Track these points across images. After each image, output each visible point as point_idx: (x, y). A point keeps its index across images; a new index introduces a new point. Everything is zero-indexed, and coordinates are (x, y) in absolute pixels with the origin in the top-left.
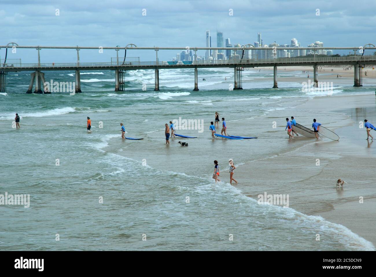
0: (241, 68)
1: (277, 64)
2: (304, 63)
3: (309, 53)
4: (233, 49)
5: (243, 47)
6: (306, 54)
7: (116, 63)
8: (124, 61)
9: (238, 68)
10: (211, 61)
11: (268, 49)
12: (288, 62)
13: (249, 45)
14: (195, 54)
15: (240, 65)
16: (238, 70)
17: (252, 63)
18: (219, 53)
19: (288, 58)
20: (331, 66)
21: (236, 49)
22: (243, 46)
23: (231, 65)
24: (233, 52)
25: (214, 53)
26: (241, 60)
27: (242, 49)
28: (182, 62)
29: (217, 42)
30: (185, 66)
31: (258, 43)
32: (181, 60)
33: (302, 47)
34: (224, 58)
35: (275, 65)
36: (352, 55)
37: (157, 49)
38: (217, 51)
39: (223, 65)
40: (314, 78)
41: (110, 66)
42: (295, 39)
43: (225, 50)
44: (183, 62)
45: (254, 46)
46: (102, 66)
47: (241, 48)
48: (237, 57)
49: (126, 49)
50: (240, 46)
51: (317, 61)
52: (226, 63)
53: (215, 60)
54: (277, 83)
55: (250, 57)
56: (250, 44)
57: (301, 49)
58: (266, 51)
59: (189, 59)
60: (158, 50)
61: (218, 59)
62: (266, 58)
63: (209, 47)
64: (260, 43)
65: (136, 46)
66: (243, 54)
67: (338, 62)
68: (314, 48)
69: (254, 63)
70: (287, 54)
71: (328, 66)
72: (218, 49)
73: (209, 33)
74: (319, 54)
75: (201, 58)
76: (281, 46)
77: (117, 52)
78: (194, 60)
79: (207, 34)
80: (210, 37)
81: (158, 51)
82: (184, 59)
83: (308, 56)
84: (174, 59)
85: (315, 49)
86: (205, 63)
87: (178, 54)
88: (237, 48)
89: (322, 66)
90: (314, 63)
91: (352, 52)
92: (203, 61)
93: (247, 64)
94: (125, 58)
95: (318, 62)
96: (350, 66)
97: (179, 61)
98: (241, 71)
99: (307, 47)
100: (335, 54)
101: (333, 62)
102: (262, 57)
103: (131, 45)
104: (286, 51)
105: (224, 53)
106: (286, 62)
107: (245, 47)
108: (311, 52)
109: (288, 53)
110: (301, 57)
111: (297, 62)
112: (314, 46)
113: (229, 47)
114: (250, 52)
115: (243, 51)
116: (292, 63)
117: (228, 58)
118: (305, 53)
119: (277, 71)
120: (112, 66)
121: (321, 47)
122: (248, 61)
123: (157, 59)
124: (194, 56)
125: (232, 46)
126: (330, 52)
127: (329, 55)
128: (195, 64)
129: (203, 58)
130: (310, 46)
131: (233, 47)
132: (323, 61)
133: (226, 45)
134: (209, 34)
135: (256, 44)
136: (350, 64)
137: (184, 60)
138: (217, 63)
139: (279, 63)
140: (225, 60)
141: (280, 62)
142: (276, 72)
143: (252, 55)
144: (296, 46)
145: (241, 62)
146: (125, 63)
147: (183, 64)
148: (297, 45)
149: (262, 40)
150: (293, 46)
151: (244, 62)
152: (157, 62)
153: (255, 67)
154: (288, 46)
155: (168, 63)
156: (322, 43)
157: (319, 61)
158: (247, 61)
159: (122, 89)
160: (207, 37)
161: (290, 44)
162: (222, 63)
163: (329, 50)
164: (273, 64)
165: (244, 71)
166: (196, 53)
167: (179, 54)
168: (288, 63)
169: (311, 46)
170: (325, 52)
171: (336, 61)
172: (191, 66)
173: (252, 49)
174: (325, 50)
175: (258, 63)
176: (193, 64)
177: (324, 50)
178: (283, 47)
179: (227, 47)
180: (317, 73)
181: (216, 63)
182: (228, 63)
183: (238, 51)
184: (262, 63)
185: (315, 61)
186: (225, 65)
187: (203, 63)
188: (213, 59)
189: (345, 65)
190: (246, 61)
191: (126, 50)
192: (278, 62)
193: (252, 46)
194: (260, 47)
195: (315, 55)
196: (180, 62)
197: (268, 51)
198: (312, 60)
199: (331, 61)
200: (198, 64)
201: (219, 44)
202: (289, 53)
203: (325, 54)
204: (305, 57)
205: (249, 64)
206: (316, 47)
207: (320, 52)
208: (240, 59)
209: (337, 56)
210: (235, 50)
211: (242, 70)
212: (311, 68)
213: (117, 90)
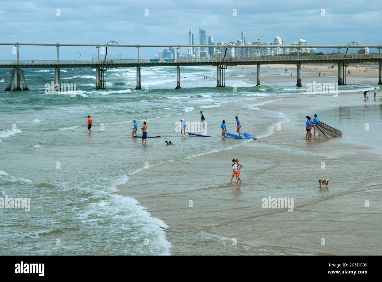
0: (223, 66)
1: (260, 62)
2: (287, 61)
3: (293, 51)
4: (215, 47)
5: (226, 45)
6: (290, 52)
7: (97, 61)
8: (105, 58)
9: (221, 66)
10: (193, 59)
11: (251, 47)
12: (271, 60)
13: (232, 43)
14: (177, 51)
15: (223, 63)
16: (220, 68)
17: (235, 61)
18: (201, 51)
19: (271, 56)
20: (314, 64)
21: (219, 47)
23: (214, 62)
24: (216, 50)
25: (197, 50)
26: (224, 58)
27: (225, 47)
28: (164, 59)
29: (200, 39)
30: (167, 63)
31: (241, 40)
33: (286, 45)
34: (207, 56)
35: (258, 63)
36: (335, 54)
37: (138, 47)
39: (205, 63)
40: (297, 76)
41: (90, 64)
42: (278, 37)
43: (208, 48)
44: (165, 60)
45: (237, 43)
46: (82, 63)
47: (224, 45)
48: (220, 55)
49: (107, 46)
50: (223, 44)
51: (301, 59)
52: (209, 61)
53: (197, 57)
54: (260, 82)
55: (233, 55)
56: (233, 42)
57: (285, 47)
58: (249, 49)
59: (171, 56)
60: (140, 48)
61: (201, 56)
62: (249, 56)
63: (192, 45)
64: (243, 41)
65: (117, 44)
66: (226, 52)
67: (322, 60)
68: (297, 46)
69: (237, 61)
70: (270, 52)
71: (311, 64)
72: (201, 47)
73: (192, 30)
74: (303, 52)
75: (183, 56)
76: (264, 44)
77: (98, 49)
78: (176, 57)
79: (190, 31)
80: (193, 34)
82: (166, 56)
83: (292, 54)
84: (155, 57)
85: (298, 47)
86: (187, 61)
87: (160, 52)
88: (220, 45)
89: (305, 64)
90: (297, 61)
91: (336, 50)
92: (186, 59)
93: (230, 62)
94: (106, 56)
95: (301, 61)
96: (334, 64)
99: (290, 46)
100: (319, 53)
101: (316, 60)
102: (245, 55)
103: (113, 42)
104: (270, 49)
105: (207, 51)
106: (270, 60)
107: (228, 45)
108: (295, 51)
109: (271, 51)
110: (284, 55)
111: (281, 60)
112: (297, 44)
113: (212, 44)
114: (233, 50)
116: (275, 61)
117: (210, 56)
118: (288, 51)
119: (260, 69)
120: (93, 63)
121: (304, 45)
122: (231, 59)
123: (139, 56)
124: (176, 54)
125: (214, 44)
126: (314, 50)
127: (312, 53)
128: (177, 62)
129: (186, 56)
130: (293, 44)
131: (216, 45)
132: (307, 59)
133: (209, 42)
134: (192, 32)
135: (239, 42)
136: (333, 63)
137: (166, 58)
138: (200, 61)
139: (262, 62)
140: (208, 58)
141: (263, 60)
142: (259, 70)
143: (235, 53)
144: (279, 44)
145: (224, 60)
146: (106, 61)
147: (165, 62)
148: (281, 43)
149: (245, 38)
150: (276, 44)
151: (227, 60)
152: (139, 59)
153: (238, 65)
154: (271, 44)
155: (150, 60)
156: (305, 41)
157: (303, 60)
158: (230, 59)
159: (102, 87)
160: (190, 34)
161: (273, 42)
162: (205, 61)
163: (312, 48)
164: (256, 62)
165: (226, 69)
166: (178, 51)
167: (161, 52)
168: (271, 61)
169: (294, 44)
170: (309, 50)
171: (319, 59)
172: (174, 64)
173: (235, 47)
174: (309, 48)
175: (241, 61)
176: (175, 62)
177: (307, 48)
178: (266, 44)
179: (210, 44)
180: (300, 71)
181: (198, 61)
182: (211, 61)
183: (221, 49)
184: (245, 61)
185: (298, 60)
186: (207, 63)
187: (186, 60)
188: (196, 56)
189: (328, 64)
190: (229, 59)
192: (261, 60)
193: (235, 44)
194: (243, 45)
195: (298, 53)
196: (162, 60)
197: (251, 49)
198: (295, 58)
199: (315, 59)
200: (180, 62)
201: (201, 42)
202: (273, 51)
203: (309, 52)
204: (288, 55)
205: (232, 62)
206: (299, 46)
207: (303, 50)
208: (223, 56)
209: (320, 54)
210: (218, 47)
211: (225, 68)
212: (295, 66)
213: (98, 88)
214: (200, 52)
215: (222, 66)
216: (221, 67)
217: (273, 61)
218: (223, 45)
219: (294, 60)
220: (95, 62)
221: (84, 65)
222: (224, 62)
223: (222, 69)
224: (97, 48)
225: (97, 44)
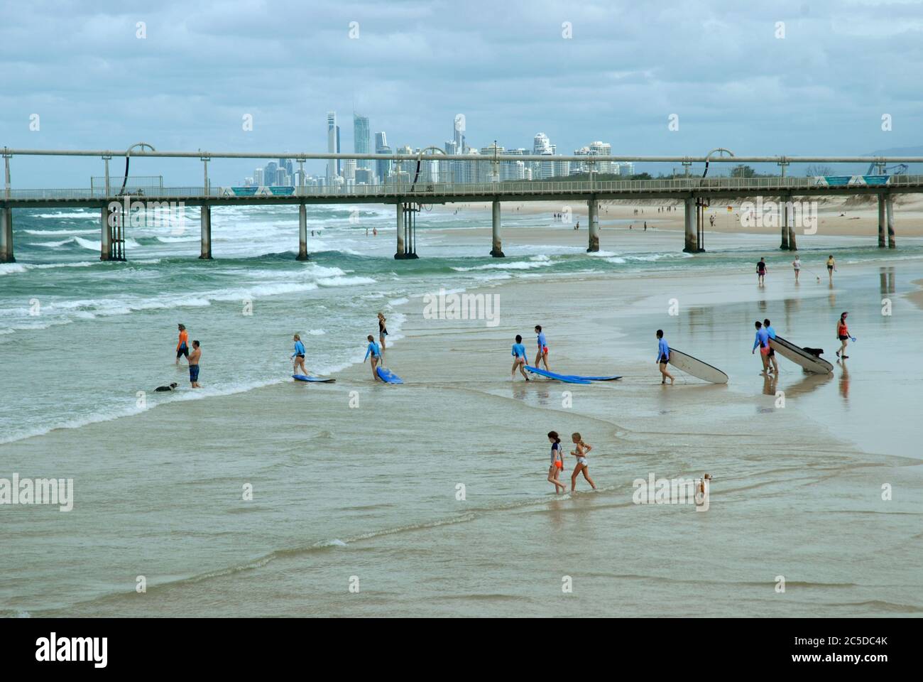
0: (412, 204)
1: (500, 194)
2: (565, 193)
3: (578, 170)
4: (393, 158)
5: (418, 153)
6: (570, 172)
7: (105, 191)
8: (124, 185)
9: (406, 205)
10: (340, 188)
11: (477, 159)
12: (527, 191)
13: (433, 149)
14: (299, 169)
15: (411, 198)
16: (405, 210)
17: (440, 192)
18: (359, 169)
19: (527, 180)
20: (629, 200)
21: (402, 159)
22: (418, 151)
23: (389, 196)
24: (395, 165)
25: (348, 167)
26: (413, 186)
27: (416, 159)
28: (267, 188)
29: (355, 141)
30: (275, 198)
31: (455, 143)
32: (266, 185)
33: (561, 155)
34: (372, 181)
35: (496, 198)
36: (678, 176)
37: (206, 157)
38: (354, 162)
39: (368, 196)
40: (590, 229)
41: (87, 198)
42: (543, 135)
43: (375, 160)
44: (272, 189)
45: (444, 150)
46: (68, 197)
47: (414, 155)
48: (404, 177)
49: (128, 156)
50: (410, 151)
51: (597, 190)
52: (376, 192)
53: (348, 184)
54: (500, 243)
55: (435, 179)
56: (435, 147)
57: (559, 160)
58: (473, 163)
59: (284, 181)
60: (209, 160)
61: (357, 181)
62: (474, 181)
63: (335, 153)
64: (458, 145)
65: (153, 150)
66: (418, 171)
67: (647, 192)
68: (588, 156)
69: (444, 193)
70: (526, 172)
71: (622, 200)
72: (358, 158)
73: (335, 118)
74: (602, 172)
75: (315, 180)
76: (510, 152)
77: (107, 163)
78: (297, 184)
79: (331, 121)
80: (338, 128)
81: (208, 162)
82: (272, 181)
83: (576, 177)
84: (247, 182)
85: (590, 160)
86: (325, 192)
87: (258, 169)
88: (404, 155)
89: (608, 201)
90: (589, 193)
91: (680, 169)
92: (321, 186)
93: (427, 196)
94: (126, 179)
95: (598, 193)
96: (676, 201)
97: (261, 187)
98: (412, 213)
99: (573, 156)
100: (640, 173)
101: (633, 192)
102: (463, 178)
103: (142, 145)
104: (523, 163)
105: (371, 167)
106: (523, 192)
107: (423, 153)
108: (583, 168)
109: (526, 169)
110: (558, 179)
111: (549, 191)
112: (588, 152)
113: (385, 152)
114: (435, 165)
115: (419, 162)
116: (536, 194)
117: (381, 181)
118: (567, 169)
119: (501, 212)
120: (94, 197)
121: (606, 156)
122: (430, 188)
123: (206, 180)
124: (297, 175)
125: (390, 152)
126: (628, 167)
127: (625, 175)
128: (300, 195)
129: (321, 181)
130: (578, 154)
131: (394, 154)
132: (611, 190)
133: (377, 147)
134: (335, 121)
135: (448, 146)
136: (675, 198)
137: (274, 185)
138: (355, 192)
139: (506, 194)
140: (375, 185)
141: (507, 192)
142: (497, 215)
143: (440, 173)
144: (545, 152)
145: (412, 190)
146: (125, 192)
147: (270, 194)
148: (549, 150)
149: (463, 138)
150: (539, 152)
151: (421, 190)
152: (207, 188)
153: (447, 203)
154: (526, 152)
155: (234, 191)
156: (607, 145)
157: (601, 190)
158: (428, 187)
159: (117, 255)
160: (331, 128)
161: (531, 147)
162: (367, 193)
163: (624, 163)
164: (491, 195)
165: (419, 211)
166: (302, 167)
167: (261, 169)
168: (525, 194)
169: (582, 154)
170: (616, 168)
171: (641, 189)
172: (291, 200)
173: (440, 159)
174: (617, 163)
175: (455, 192)
176: (295, 194)
177: (612, 163)
178: (514, 153)
179: (380, 152)
180: (595, 218)
181: (351, 192)
182: (382, 193)
183: (407, 162)
184: (464, 192)
185: (591, 190)
186: (373, 196)
187: (321, 190)
188: (346, 181)
189: (662, 201)
190: (425, 189)
191: (128, 159)
192: (503, 192)
193: (439, 152)
194: (459, 153)
195: (591, 175)
196: (264, 190)
197: (478, 165)
198: (584, 187)
199: (631, 189)
200: (307, 194)
201: (359, 146)
202: (530, 170)
203: (616, 171)
204: (566, 179)
205: (432, 196)
206: (593, 157)
207: (603, 168)
208: (411, 182)
209: (645, 177)
210: (399, 160)
211: (416, 210)
212: (583, 206)
213: (107, 257)
214: (356, 171)
215: (408, 204)
216: (408, 207)
217: (530, 194)
218: (411, 153)
219: (582, 190)
220: (100, 194)
221: (70, 201)
222: (413, 196)
223: (408, 212)
224: (104, 161)
225: (103, 150)
